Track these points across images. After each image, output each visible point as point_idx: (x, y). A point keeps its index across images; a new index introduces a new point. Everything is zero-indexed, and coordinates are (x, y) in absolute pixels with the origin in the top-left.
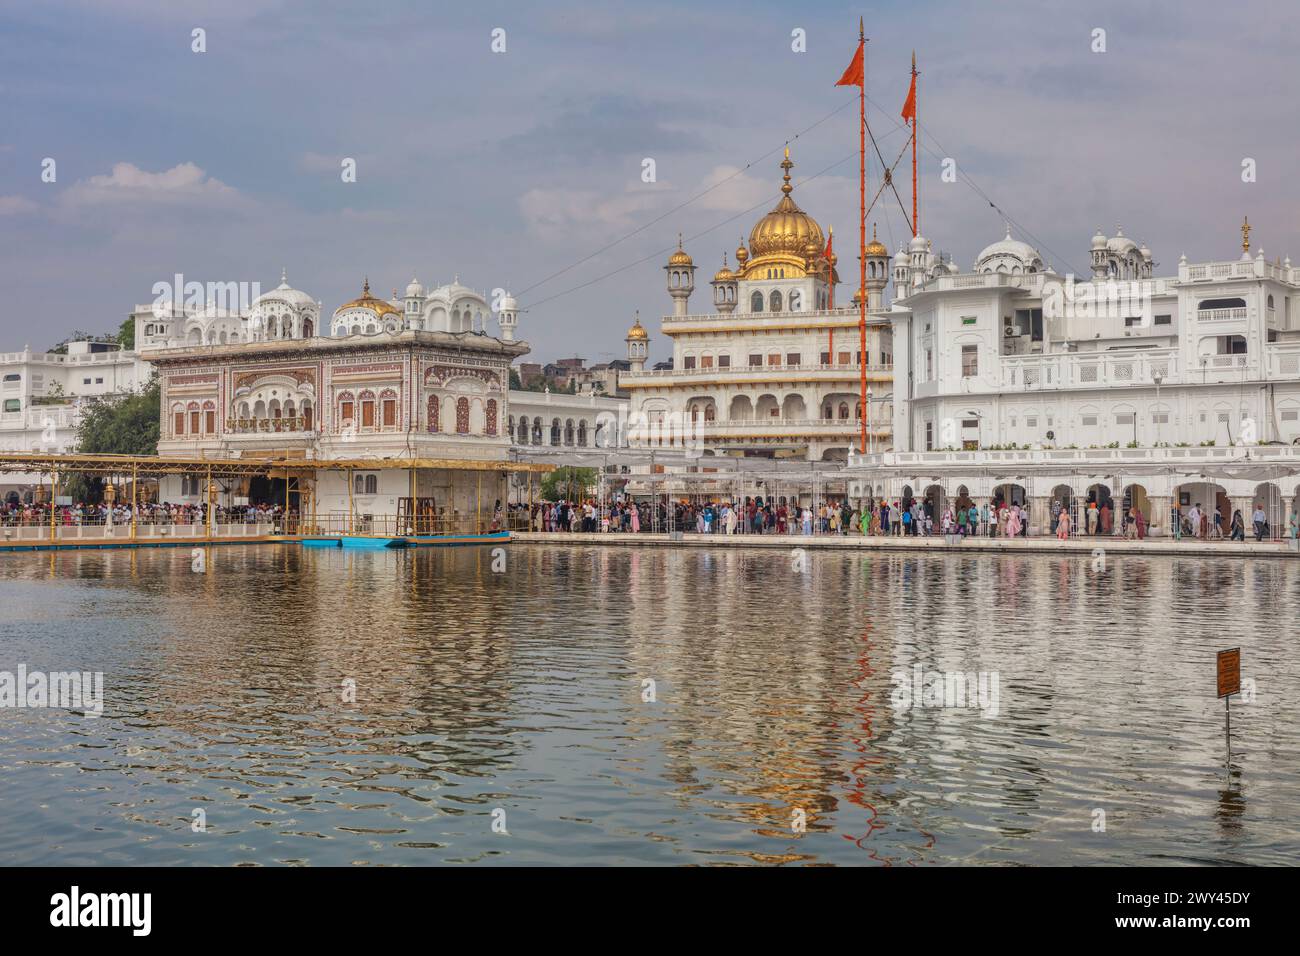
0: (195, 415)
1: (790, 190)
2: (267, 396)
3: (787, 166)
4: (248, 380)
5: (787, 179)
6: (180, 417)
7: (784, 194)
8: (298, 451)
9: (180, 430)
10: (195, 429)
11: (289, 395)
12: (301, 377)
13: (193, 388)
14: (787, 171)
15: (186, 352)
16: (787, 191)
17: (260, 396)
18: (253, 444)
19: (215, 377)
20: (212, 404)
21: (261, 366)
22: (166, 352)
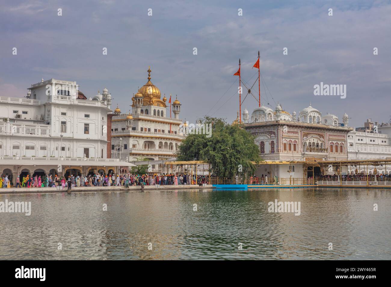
0: (290, 144)
1: (150, 79)
2: (312, 141)
3: (149, 71)
4: (306, 135)
5: (149, 75)
6: (285, 145)
7: (148, 80)
8: (321, 159)
9: (285, 149)
10: (290, 149)
11: (318, 141)
12: (321, 136)
13: (291, 135)
14: (149, 73)
15: (295, 123)
16: (149, 79)
17: (310, 140)
18: (310, 155)
19: (297, 133)
20: (296, 141)
21: (310, 131)
22: (288, 122)
